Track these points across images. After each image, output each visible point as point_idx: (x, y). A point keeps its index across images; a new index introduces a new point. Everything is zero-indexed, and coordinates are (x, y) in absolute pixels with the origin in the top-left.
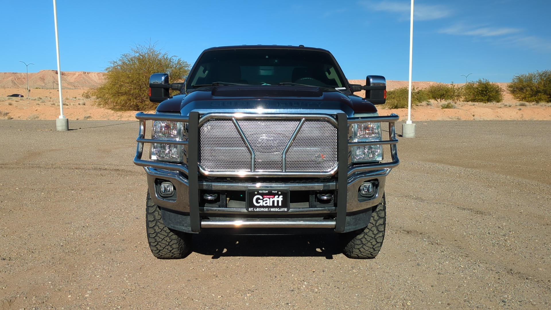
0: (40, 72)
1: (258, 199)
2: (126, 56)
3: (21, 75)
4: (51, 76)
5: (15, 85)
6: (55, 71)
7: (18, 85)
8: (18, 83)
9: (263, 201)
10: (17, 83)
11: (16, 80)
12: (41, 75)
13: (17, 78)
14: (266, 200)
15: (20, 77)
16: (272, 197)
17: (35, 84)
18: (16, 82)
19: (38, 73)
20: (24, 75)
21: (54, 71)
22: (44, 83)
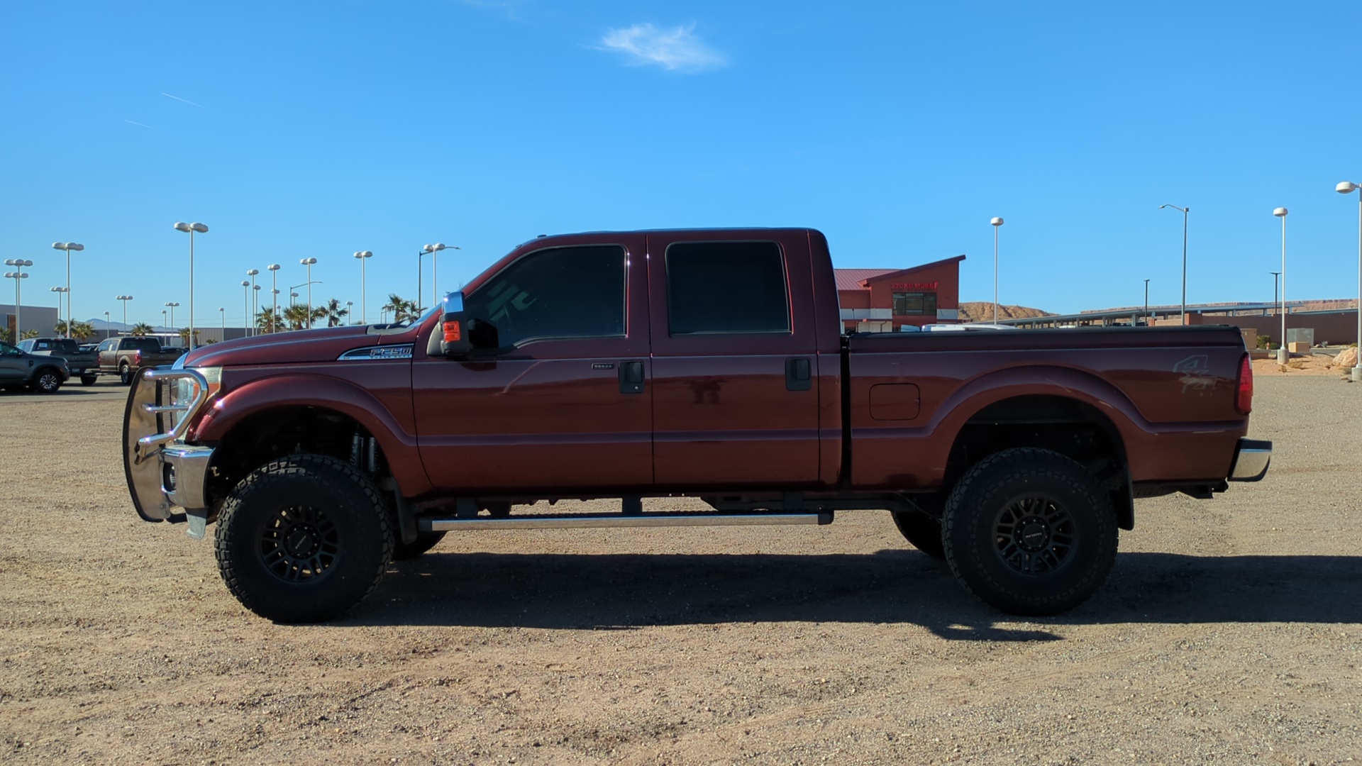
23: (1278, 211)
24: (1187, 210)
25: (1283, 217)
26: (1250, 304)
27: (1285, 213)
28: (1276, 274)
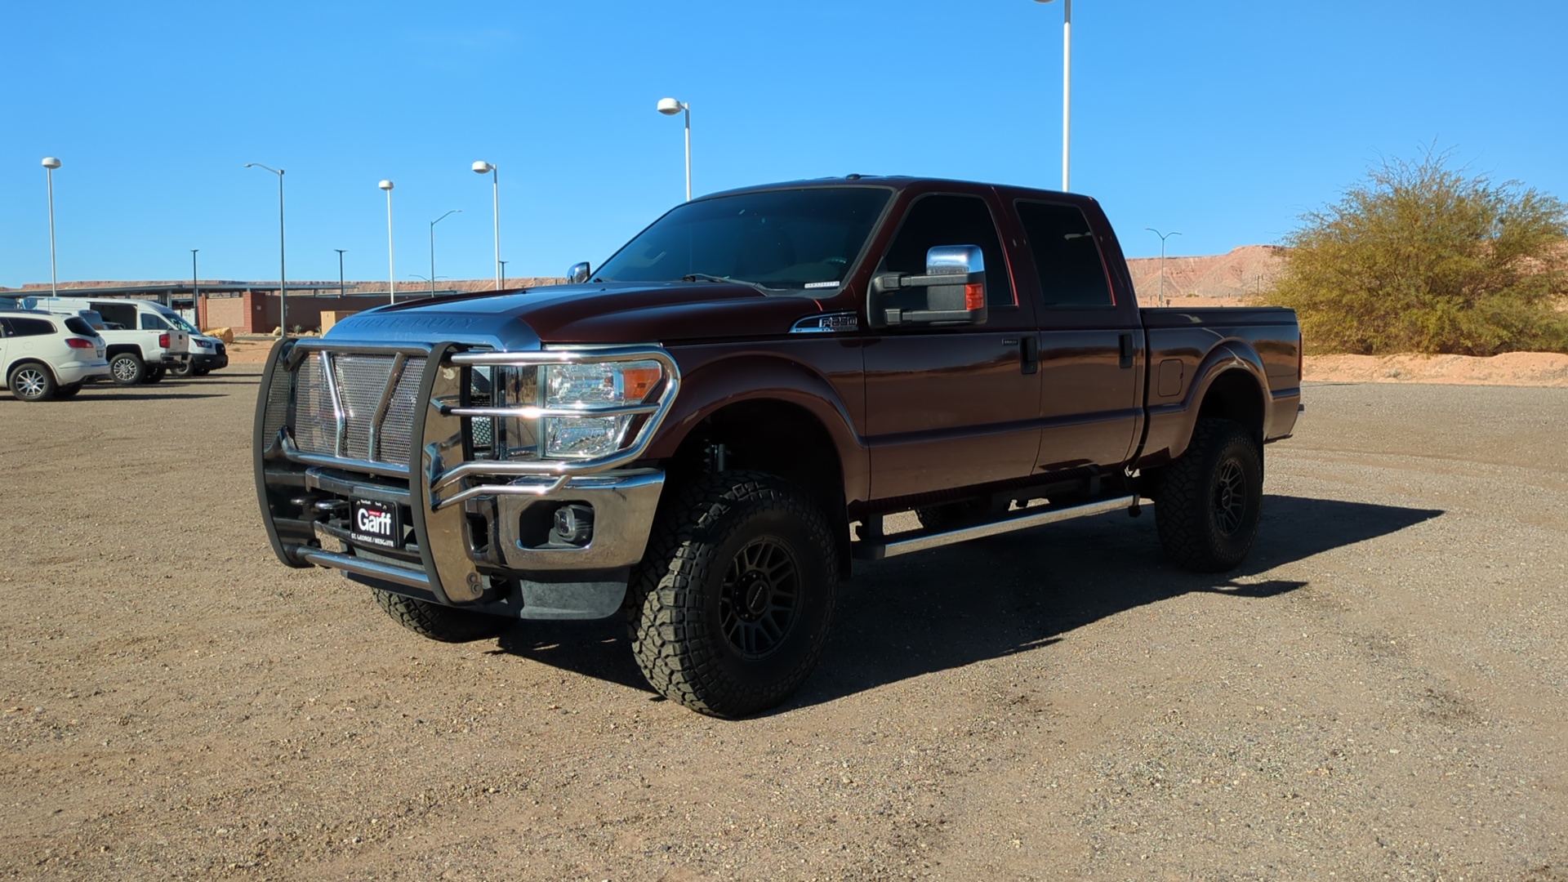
0: (1233, 252)
1: (363, 516)
2: (1357, 195)
3: (1186, 262)
4: (1258, 262)
5: (1169, 290)
6: (1272, 248)
7: (1178, 288)
8: (1177, 283)
9: (370, 521)
10: (1175, 284)
11: (1174, 275)
12: (1236, 261)
13: (1175, 269)
14: (372, 521)
15: (1183, 268)
16: (378, 514)
17: (1217, 286)
18: (1173, 282)
19: (1227, 255)
20: (1195, 262)
21: (1267, 247)
22: (1241, 280)
23: (384, 183)
24: (283, 172)
25: (388, 191)
26: (233, 283)
27: (391, 187)
28: (341, 252)
